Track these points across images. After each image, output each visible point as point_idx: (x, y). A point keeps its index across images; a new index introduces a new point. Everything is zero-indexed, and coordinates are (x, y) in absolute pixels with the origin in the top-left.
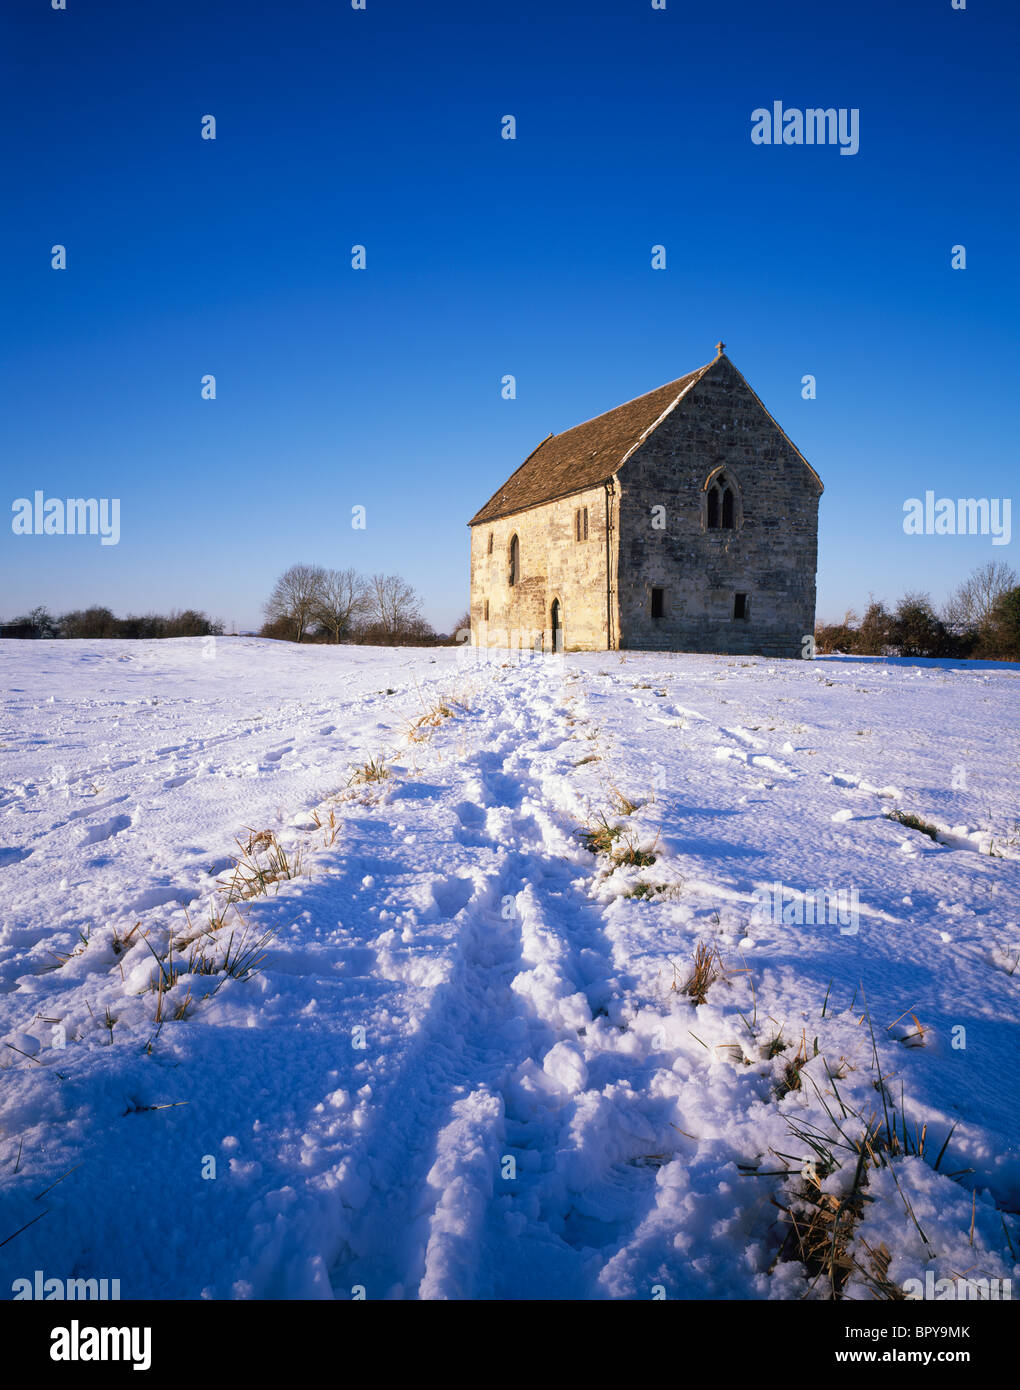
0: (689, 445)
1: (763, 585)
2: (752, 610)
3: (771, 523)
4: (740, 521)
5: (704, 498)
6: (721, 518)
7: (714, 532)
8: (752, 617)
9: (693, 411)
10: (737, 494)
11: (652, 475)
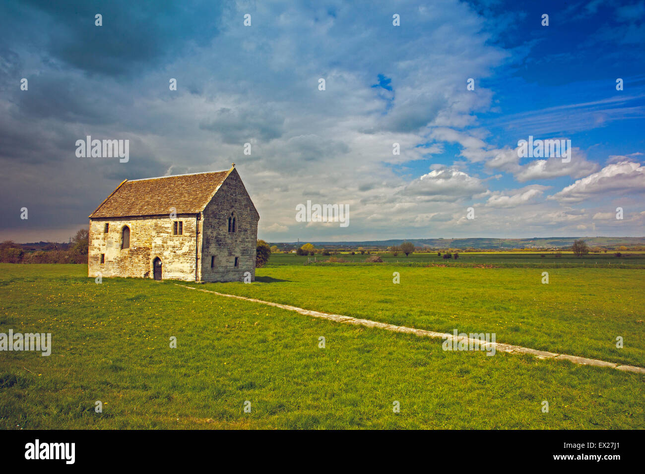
0: (224, 201)
1: (243, 254)
2: (240, 263)
3: (246, 230)
4: (237, 230)
5: (227, 220)
6: (232, 229)
7: (229, 234)
8: (239, 266)
9: (225, 188)
10: (237, 220)
11: (213, 213)
